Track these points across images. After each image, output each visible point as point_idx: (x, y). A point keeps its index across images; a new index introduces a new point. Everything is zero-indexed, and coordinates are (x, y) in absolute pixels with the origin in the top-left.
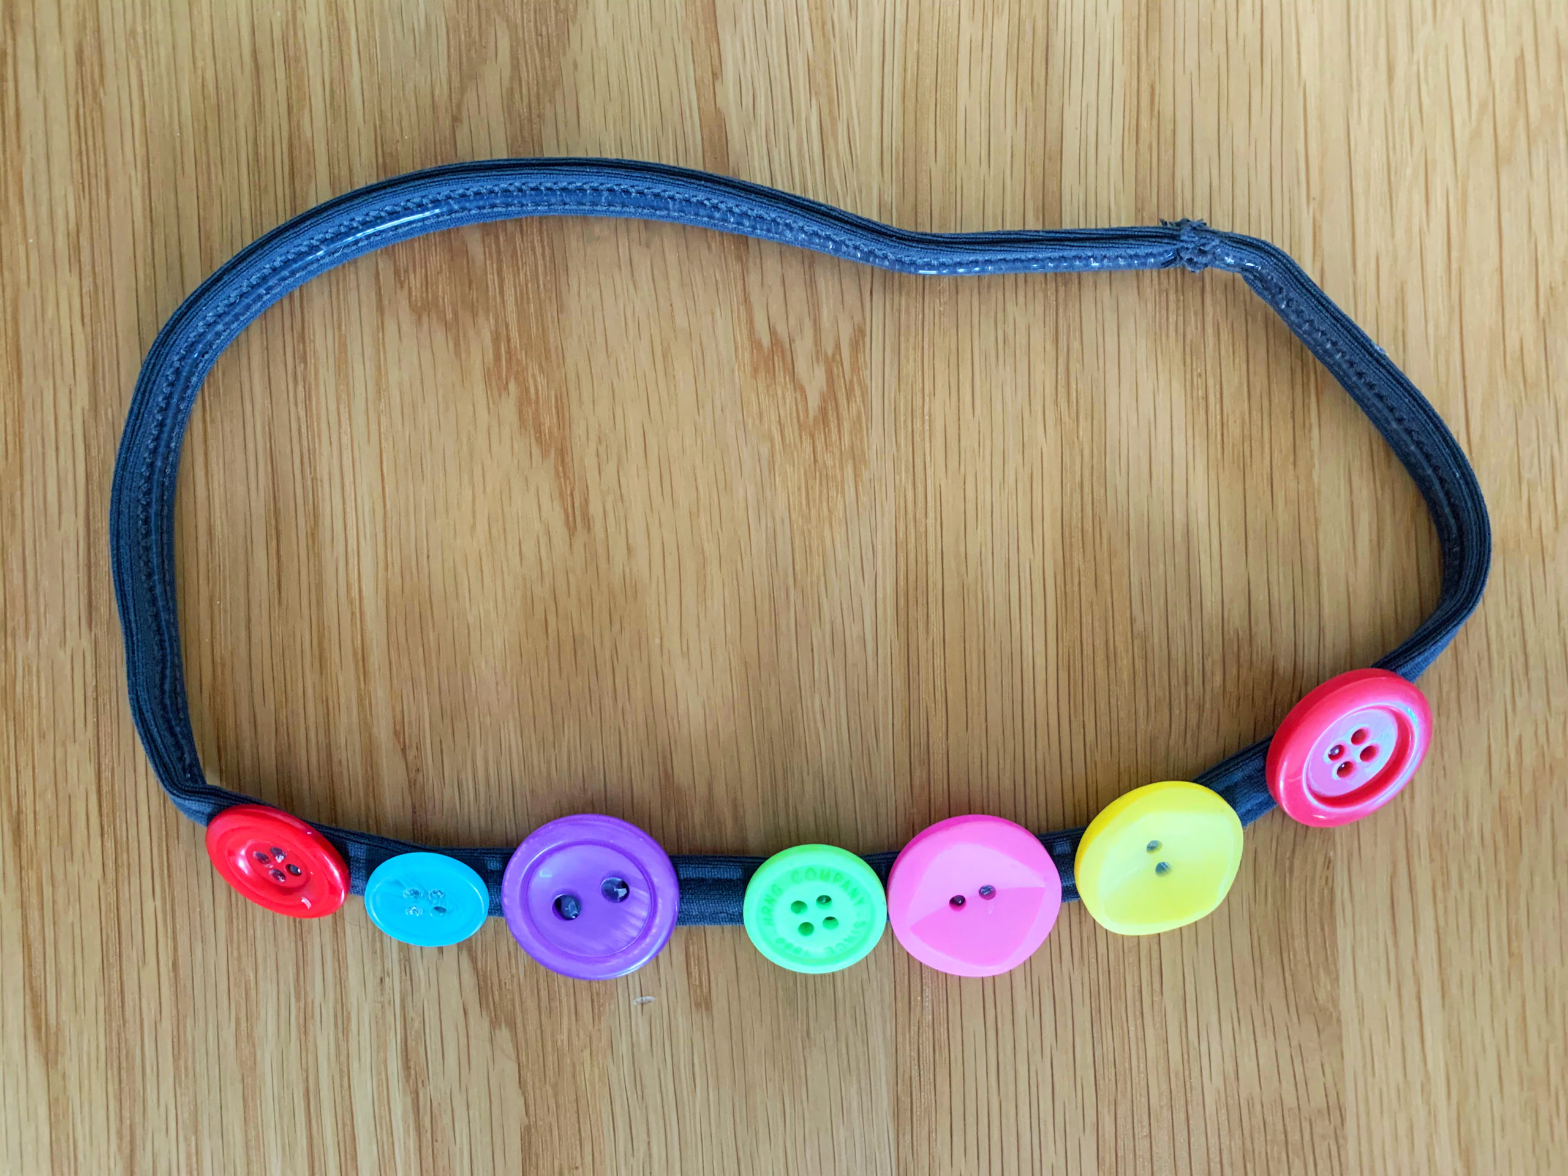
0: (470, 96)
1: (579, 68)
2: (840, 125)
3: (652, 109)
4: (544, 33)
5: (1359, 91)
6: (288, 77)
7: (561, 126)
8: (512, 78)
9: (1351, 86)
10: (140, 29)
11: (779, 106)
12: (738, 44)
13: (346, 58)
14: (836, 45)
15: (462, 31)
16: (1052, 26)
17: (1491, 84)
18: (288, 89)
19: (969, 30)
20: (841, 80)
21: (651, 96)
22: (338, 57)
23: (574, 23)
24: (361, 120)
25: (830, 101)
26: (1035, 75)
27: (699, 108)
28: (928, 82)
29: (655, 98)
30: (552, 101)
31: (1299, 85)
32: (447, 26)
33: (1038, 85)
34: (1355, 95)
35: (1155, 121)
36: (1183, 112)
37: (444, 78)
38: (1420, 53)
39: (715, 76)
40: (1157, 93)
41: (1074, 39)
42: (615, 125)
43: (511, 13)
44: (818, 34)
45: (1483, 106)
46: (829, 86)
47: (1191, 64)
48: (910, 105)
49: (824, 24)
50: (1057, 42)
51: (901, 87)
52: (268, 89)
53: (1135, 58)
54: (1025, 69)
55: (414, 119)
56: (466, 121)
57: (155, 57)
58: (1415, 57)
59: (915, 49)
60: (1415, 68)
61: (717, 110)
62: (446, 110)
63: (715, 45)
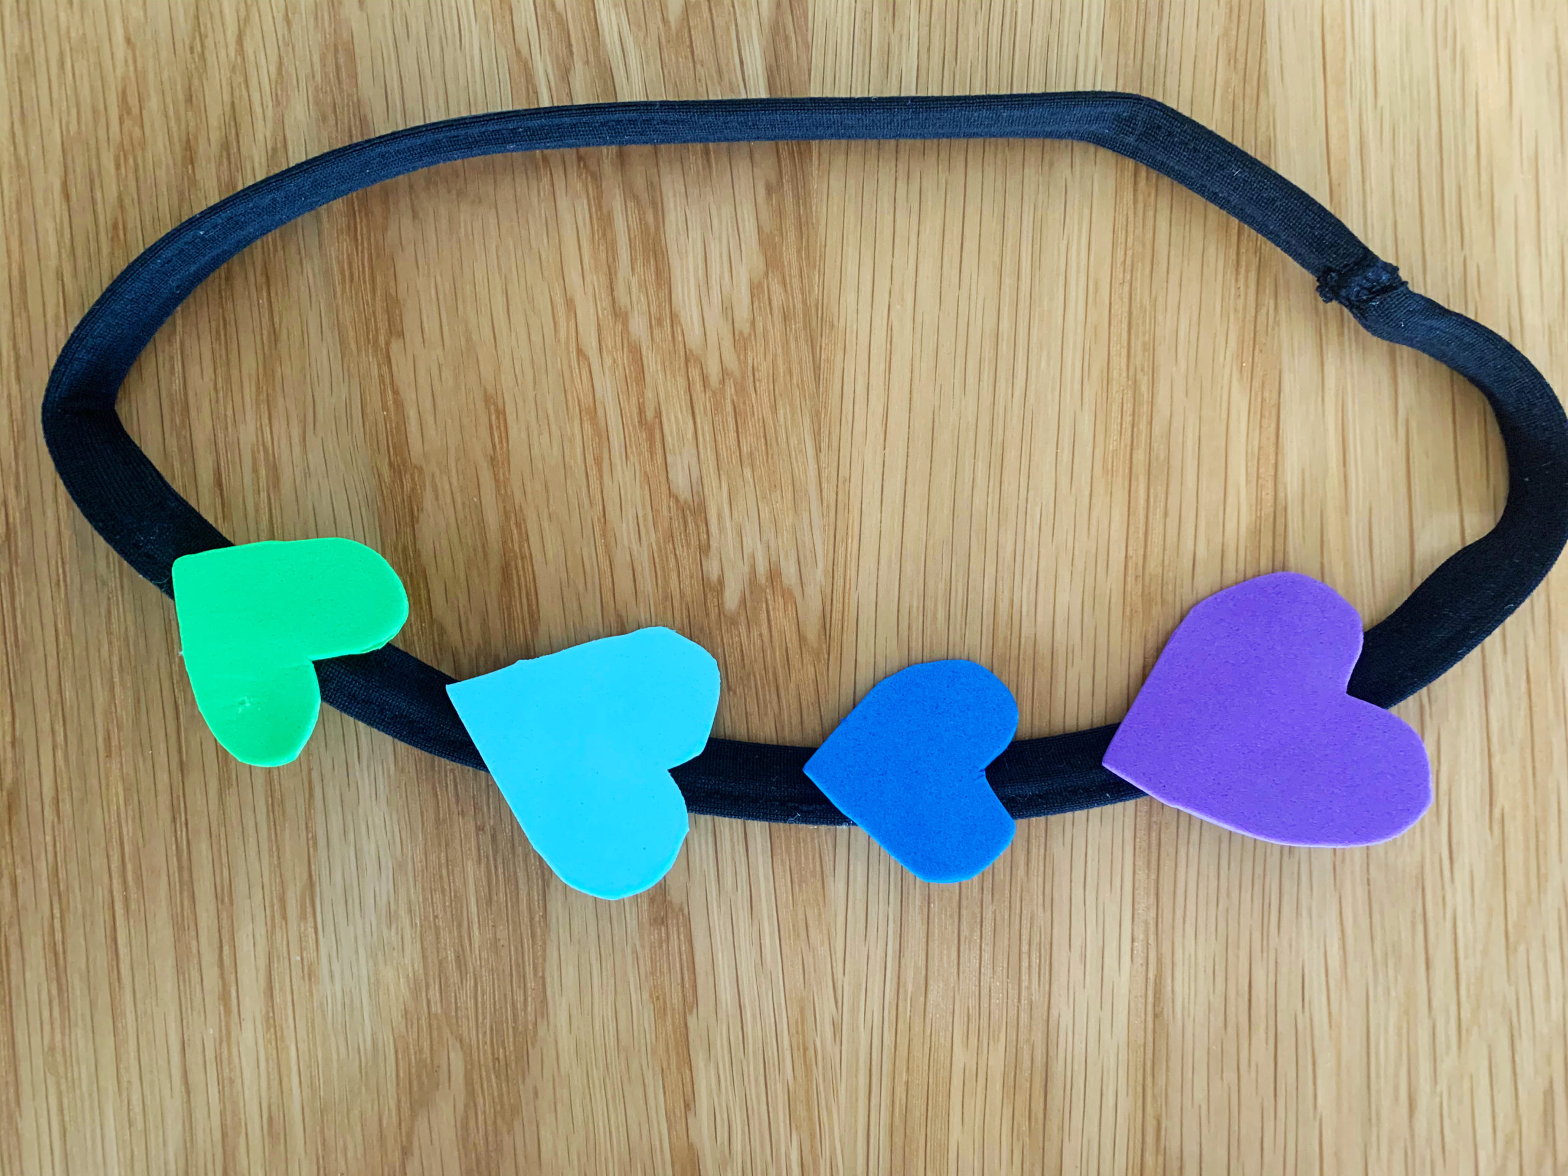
0: (421, 1126)
1: (539, 1095)
2: (822, 1162)
3: (619, 1142)
4: (501, 1057)
5: (1378, 1126)
6: (222, 1100)
7: (521, 1159)
8: (466, 1106)
9: (1370, 1120)
10: (58, 1045)
11: (756, 1143)
12: (713, 1072)
13: (285, 1080)
14: (818, 1073)
15: (412, 1052)
16: (1052, 1053)
17: (1518, 1118)
18: (223, 1114)
19: (961, 1057)
20: (824, 1113)
21: (618, 1128)
22: (277, 1077)
23: (533, 1047)
24: (303, 1153)
25: (812, 1136)
26: (1033, 1107)
27: (670, 1143)
28: (918, 1113)
29: (623, 1130)
30: (511, 1130)
31: (1315, 1118)
32: (395, 1046)
33: (1036, 1119)
34: (1374, 1129)
35: (1161, 1158)
36: (1191, 1149)
37: (393, 1104)
38: (1442, 1086)
39: (687, 1106)
40: (1163, 1126)
41: (1076, 1067)
42: (579, 1160)
43: (465, 1034)
44: (799, 1063)
45: (1508, 1142)
46: (810, 1119)
47: (1200, 1095)
48: (898, 1140)
49: (805, 1050)
50: (1058, 1068)
51: (888, 1122)
52: (199, 1114)
53: (1140, 1089)
54: (1021, 1100)
55: (360, 1150)
56: (416, 1152)
57: (76, 1076)
58: (1439, 1088)
59: (904, 1078)
60: (1437, 1099)
61: (691, 1146)
62: (396, 1140)
63: (688, 1072)
